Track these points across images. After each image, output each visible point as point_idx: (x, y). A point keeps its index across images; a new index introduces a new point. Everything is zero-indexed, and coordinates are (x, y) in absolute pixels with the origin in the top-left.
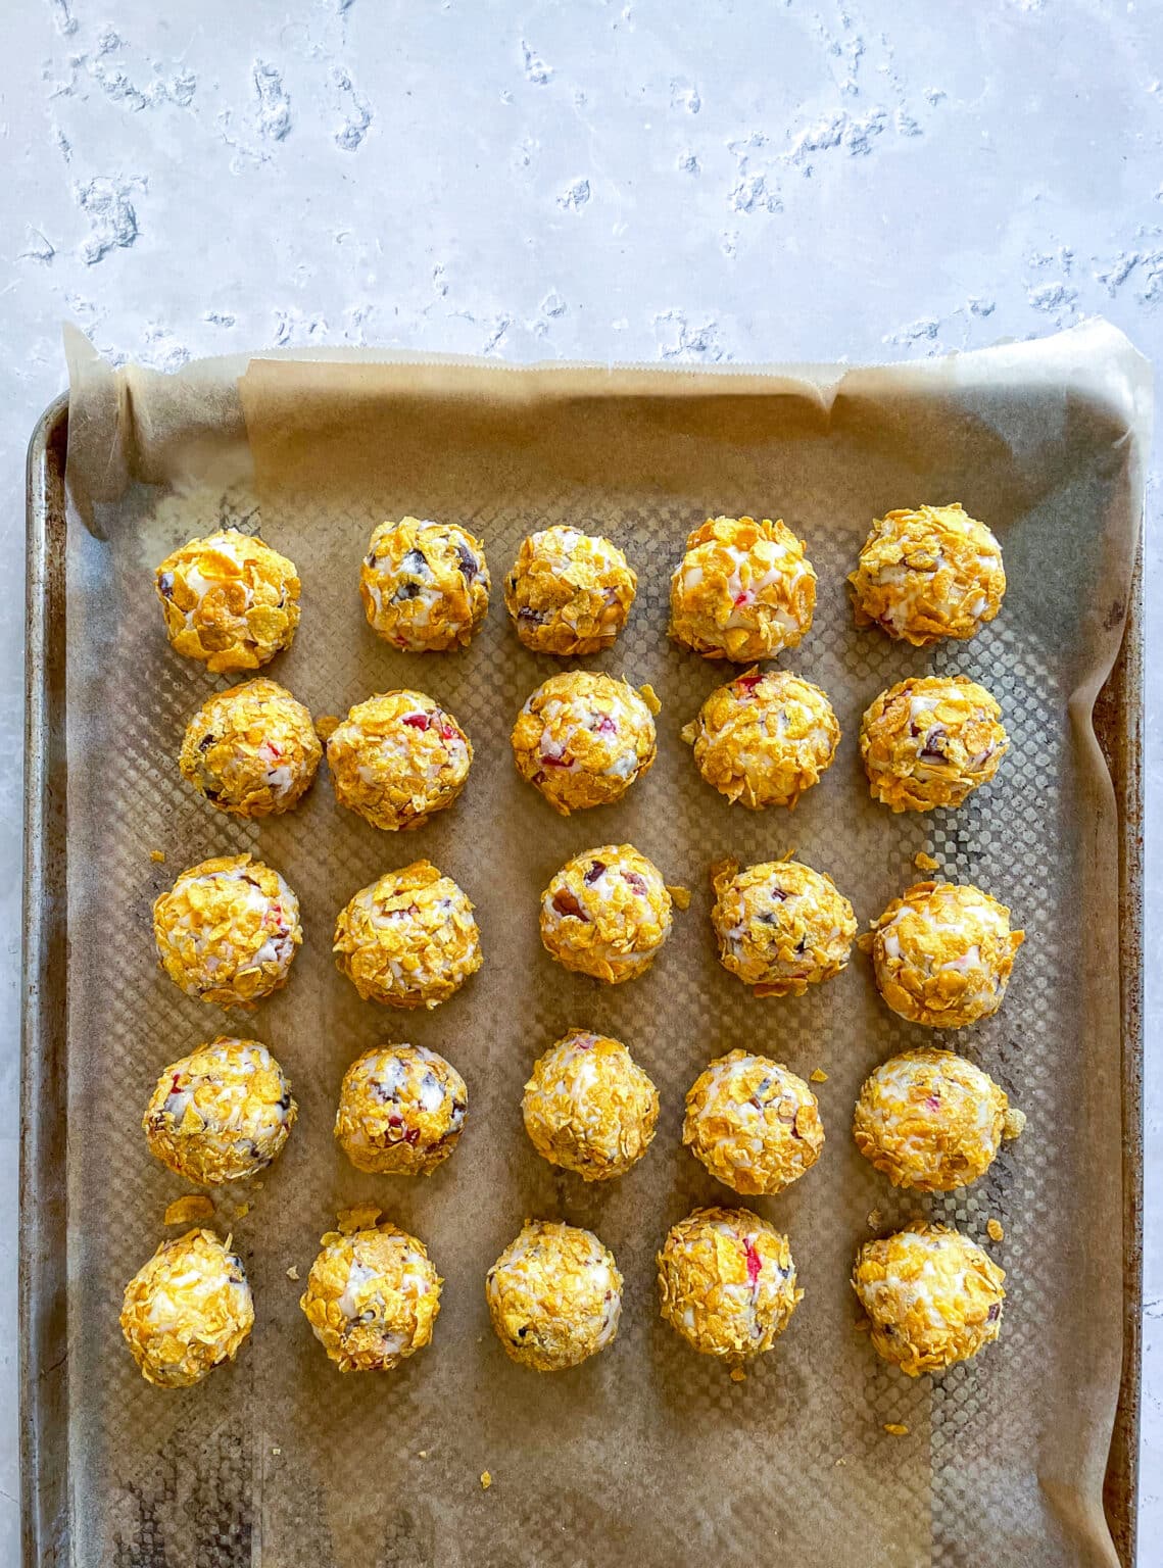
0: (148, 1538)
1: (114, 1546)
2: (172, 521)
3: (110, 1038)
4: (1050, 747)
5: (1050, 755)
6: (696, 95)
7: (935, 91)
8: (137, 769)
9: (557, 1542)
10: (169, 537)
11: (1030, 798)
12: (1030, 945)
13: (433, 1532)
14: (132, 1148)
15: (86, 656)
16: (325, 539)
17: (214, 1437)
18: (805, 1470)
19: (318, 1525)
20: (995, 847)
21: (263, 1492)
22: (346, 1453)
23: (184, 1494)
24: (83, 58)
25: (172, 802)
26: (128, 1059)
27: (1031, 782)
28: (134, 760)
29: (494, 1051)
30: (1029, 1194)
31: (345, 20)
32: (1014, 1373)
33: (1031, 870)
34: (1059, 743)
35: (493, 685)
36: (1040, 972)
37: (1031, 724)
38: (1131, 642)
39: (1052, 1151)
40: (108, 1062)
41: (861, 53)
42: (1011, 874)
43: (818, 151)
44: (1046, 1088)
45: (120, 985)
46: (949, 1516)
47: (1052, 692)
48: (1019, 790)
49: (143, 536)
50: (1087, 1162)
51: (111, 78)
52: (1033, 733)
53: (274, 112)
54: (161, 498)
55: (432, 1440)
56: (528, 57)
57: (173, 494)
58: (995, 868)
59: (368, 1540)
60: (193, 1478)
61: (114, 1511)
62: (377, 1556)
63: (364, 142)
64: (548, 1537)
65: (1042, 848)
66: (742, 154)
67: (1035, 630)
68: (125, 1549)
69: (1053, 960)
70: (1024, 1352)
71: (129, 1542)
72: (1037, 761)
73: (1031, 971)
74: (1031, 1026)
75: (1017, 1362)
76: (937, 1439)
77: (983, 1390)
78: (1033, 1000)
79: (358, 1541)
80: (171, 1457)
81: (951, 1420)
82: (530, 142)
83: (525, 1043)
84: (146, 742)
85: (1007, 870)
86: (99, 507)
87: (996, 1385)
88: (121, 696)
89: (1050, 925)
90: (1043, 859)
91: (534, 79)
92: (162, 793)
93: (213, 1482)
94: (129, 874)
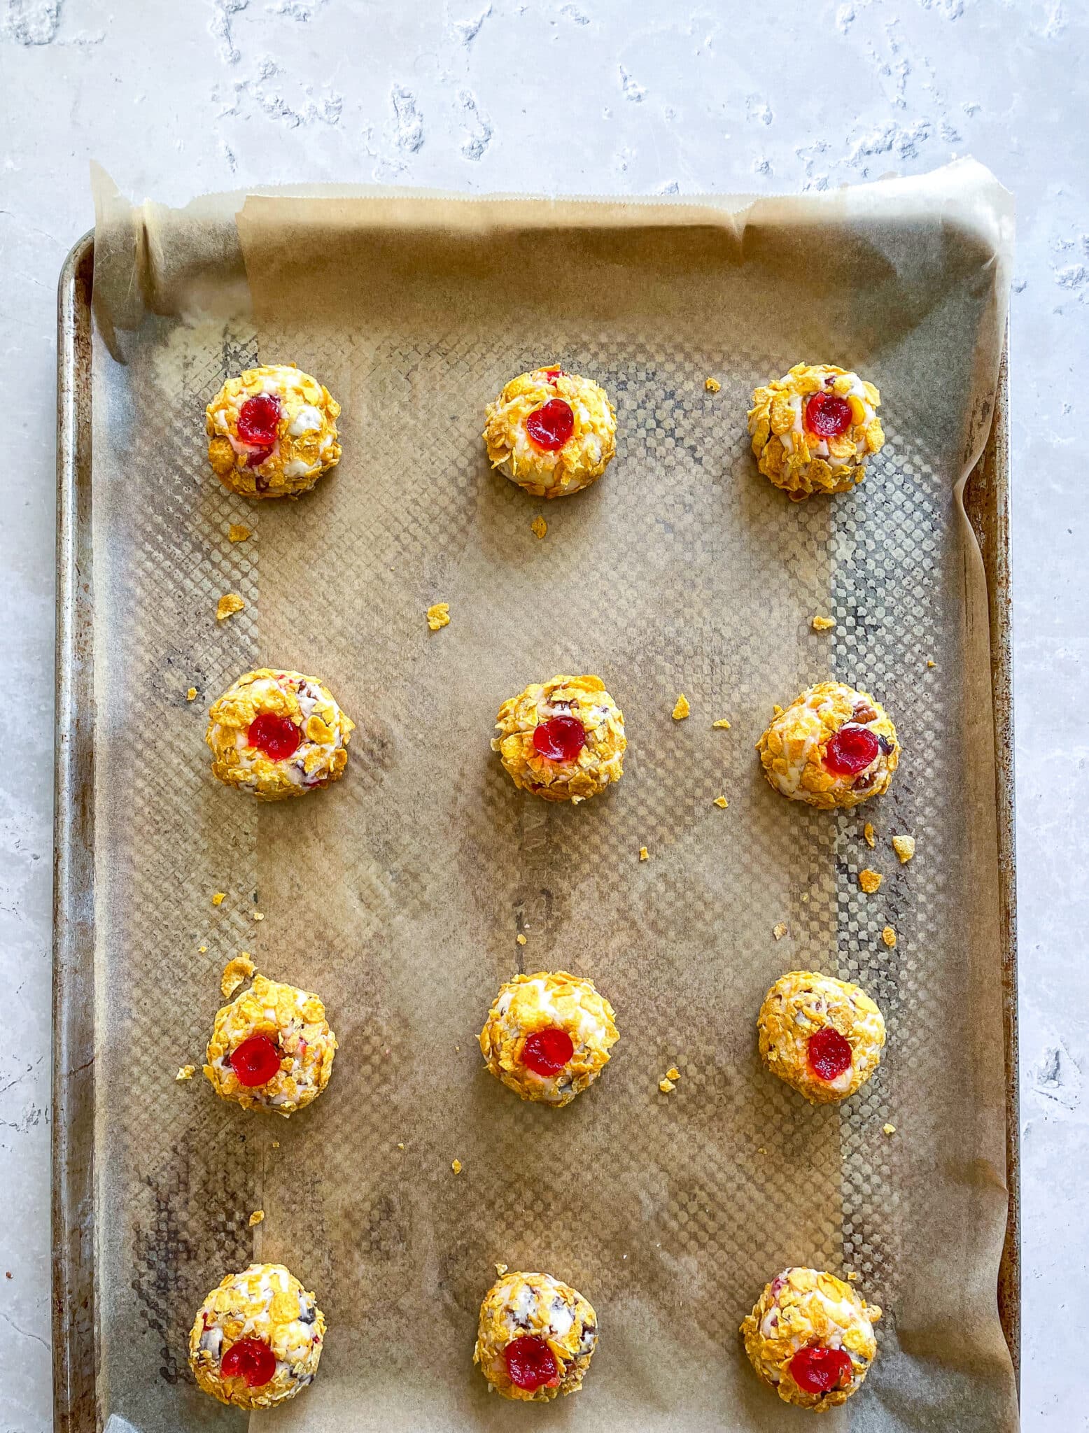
0: (163, 1226)
1: (133, 1233)
2: (182, 347)
3: (131, 791)
4: (935, 534)
5: (935, 541)
6: (768, 110)
7: (971, 105)
8: (153, 561)
9: (519, 1223)
10: (179, 362)
11: (918, 578)
12: (919, 703)
13: (411, 1216)
14: (150, 886)
15: (109, 461)
16: (313, 361)
17: (222, 1136)
18: (732, 1157)
19: (312, 1210)
20: (888, 621)
21: (264, 1182)
22: (337, 1147)
23: (195, 1187)
24: (245, 83)
25: (183, 589)
26: (147, 810)
27: (919, 564)
28: (151, 553)
29: (462, 800)
30: (921, 917)
31: (469, 50)
32: (911, 1071)
33: (919, 640)
34: (942, 531)
35: (457, 487)
36: (929, 726)
37: (918, 515)
38: (999, 433)
39: (940, 879)
40: (130, 812)
41: (907, 73)
42: (903, 644)
43: (873, 155)
44: (934, 826)
45: (140, 746)
46: (857, 1199)
47: (936, 487)
48: (908, 572)
49: (157, 361)
50: (970, 884)
51: (270, 100)
52: (920, 522)
53: (409, 128)
54: (173, 328)
55: (410, 1136)
56: (625, 79)
57: (183, 325)
58: (889, 639)
59: (355, 1224)
60: (203, 1172)
61: (134, 1203)
62: (363, 1238)
63: (486, 152)
64: (511, 1219)
65: (928, 621)
66: (808, 159)
67: (920, 434)
68: (143, 1236)
69: (940, 716)
70: (919, 1053)
71: (147, 1230)
72: (924, 547)
73: (920, 726)
74: (921, 773)
75: (913, 1062)
76: (846, 1130)
77: (884, 1087)
78: (923, 751)
79: (346, 1225)
80: (184, 1153)
81: (858, 1113)
82: (628, 151)
83: (488, 793)
84: (160, 538)
85: (899, 640)
86: (119, 333)
87: (896, 1082)
88: (138, 498)
89: (937, 687)
90: (929, 630)
91: (630, 98)
92: (174, 581)
93: (220, 1175)
94: (147, 651)
